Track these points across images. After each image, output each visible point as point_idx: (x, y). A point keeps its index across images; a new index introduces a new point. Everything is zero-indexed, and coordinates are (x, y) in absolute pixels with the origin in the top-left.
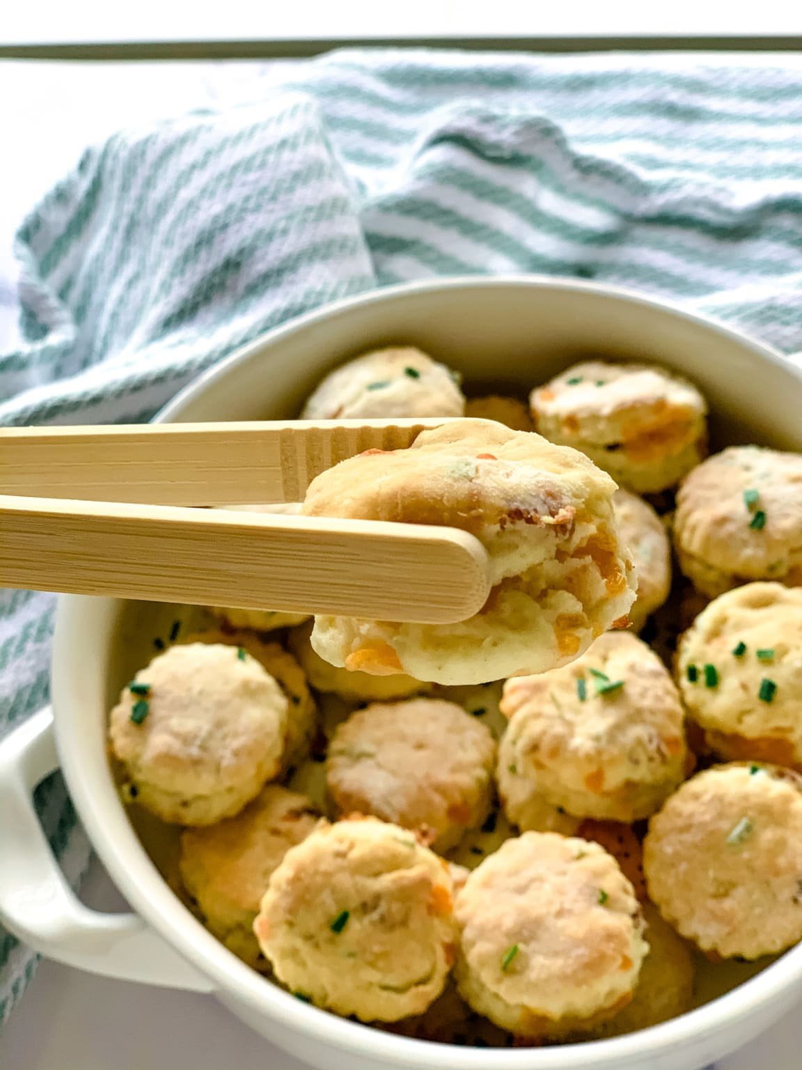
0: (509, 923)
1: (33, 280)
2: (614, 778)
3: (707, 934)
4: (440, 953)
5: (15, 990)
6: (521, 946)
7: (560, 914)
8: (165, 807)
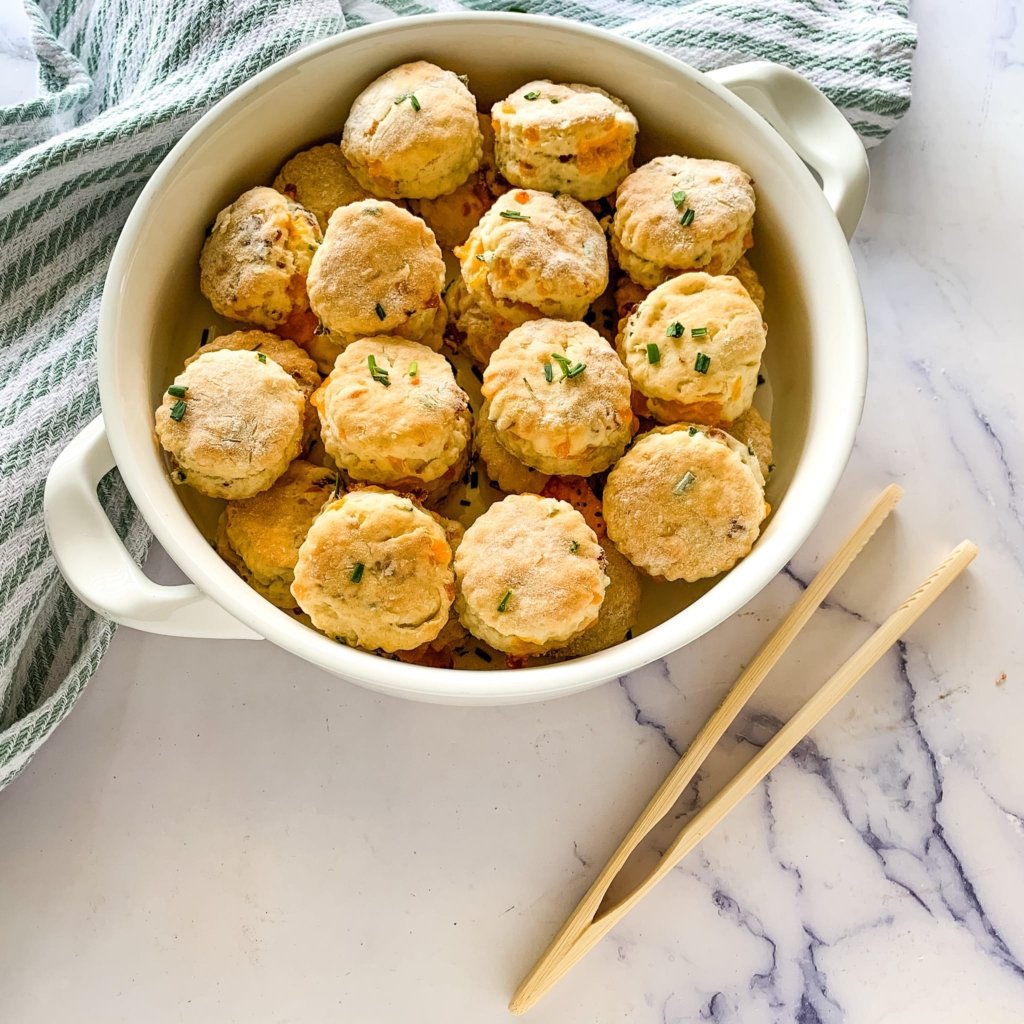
0: (500, 572)
1: (48, 34)
2: (578, 446)
3: (656, 564)
4: (444, 593)
5: (103, 643)
6: (513, 591)
7: (541, 562)
8: (210, 487)
